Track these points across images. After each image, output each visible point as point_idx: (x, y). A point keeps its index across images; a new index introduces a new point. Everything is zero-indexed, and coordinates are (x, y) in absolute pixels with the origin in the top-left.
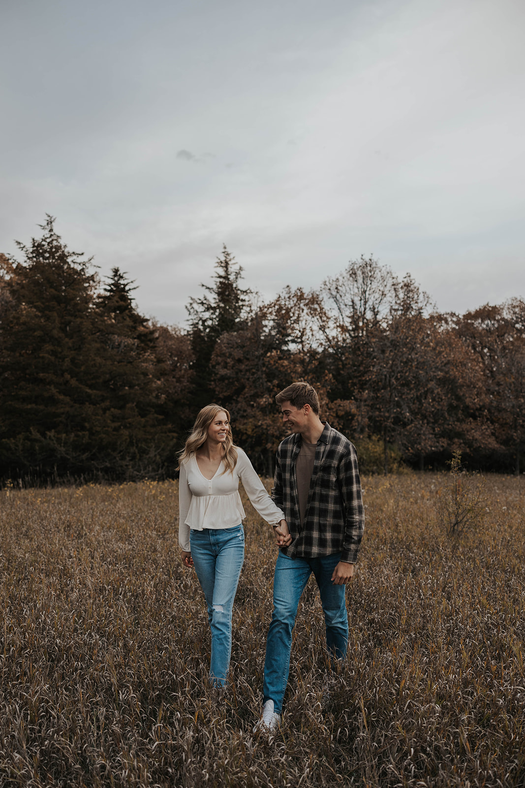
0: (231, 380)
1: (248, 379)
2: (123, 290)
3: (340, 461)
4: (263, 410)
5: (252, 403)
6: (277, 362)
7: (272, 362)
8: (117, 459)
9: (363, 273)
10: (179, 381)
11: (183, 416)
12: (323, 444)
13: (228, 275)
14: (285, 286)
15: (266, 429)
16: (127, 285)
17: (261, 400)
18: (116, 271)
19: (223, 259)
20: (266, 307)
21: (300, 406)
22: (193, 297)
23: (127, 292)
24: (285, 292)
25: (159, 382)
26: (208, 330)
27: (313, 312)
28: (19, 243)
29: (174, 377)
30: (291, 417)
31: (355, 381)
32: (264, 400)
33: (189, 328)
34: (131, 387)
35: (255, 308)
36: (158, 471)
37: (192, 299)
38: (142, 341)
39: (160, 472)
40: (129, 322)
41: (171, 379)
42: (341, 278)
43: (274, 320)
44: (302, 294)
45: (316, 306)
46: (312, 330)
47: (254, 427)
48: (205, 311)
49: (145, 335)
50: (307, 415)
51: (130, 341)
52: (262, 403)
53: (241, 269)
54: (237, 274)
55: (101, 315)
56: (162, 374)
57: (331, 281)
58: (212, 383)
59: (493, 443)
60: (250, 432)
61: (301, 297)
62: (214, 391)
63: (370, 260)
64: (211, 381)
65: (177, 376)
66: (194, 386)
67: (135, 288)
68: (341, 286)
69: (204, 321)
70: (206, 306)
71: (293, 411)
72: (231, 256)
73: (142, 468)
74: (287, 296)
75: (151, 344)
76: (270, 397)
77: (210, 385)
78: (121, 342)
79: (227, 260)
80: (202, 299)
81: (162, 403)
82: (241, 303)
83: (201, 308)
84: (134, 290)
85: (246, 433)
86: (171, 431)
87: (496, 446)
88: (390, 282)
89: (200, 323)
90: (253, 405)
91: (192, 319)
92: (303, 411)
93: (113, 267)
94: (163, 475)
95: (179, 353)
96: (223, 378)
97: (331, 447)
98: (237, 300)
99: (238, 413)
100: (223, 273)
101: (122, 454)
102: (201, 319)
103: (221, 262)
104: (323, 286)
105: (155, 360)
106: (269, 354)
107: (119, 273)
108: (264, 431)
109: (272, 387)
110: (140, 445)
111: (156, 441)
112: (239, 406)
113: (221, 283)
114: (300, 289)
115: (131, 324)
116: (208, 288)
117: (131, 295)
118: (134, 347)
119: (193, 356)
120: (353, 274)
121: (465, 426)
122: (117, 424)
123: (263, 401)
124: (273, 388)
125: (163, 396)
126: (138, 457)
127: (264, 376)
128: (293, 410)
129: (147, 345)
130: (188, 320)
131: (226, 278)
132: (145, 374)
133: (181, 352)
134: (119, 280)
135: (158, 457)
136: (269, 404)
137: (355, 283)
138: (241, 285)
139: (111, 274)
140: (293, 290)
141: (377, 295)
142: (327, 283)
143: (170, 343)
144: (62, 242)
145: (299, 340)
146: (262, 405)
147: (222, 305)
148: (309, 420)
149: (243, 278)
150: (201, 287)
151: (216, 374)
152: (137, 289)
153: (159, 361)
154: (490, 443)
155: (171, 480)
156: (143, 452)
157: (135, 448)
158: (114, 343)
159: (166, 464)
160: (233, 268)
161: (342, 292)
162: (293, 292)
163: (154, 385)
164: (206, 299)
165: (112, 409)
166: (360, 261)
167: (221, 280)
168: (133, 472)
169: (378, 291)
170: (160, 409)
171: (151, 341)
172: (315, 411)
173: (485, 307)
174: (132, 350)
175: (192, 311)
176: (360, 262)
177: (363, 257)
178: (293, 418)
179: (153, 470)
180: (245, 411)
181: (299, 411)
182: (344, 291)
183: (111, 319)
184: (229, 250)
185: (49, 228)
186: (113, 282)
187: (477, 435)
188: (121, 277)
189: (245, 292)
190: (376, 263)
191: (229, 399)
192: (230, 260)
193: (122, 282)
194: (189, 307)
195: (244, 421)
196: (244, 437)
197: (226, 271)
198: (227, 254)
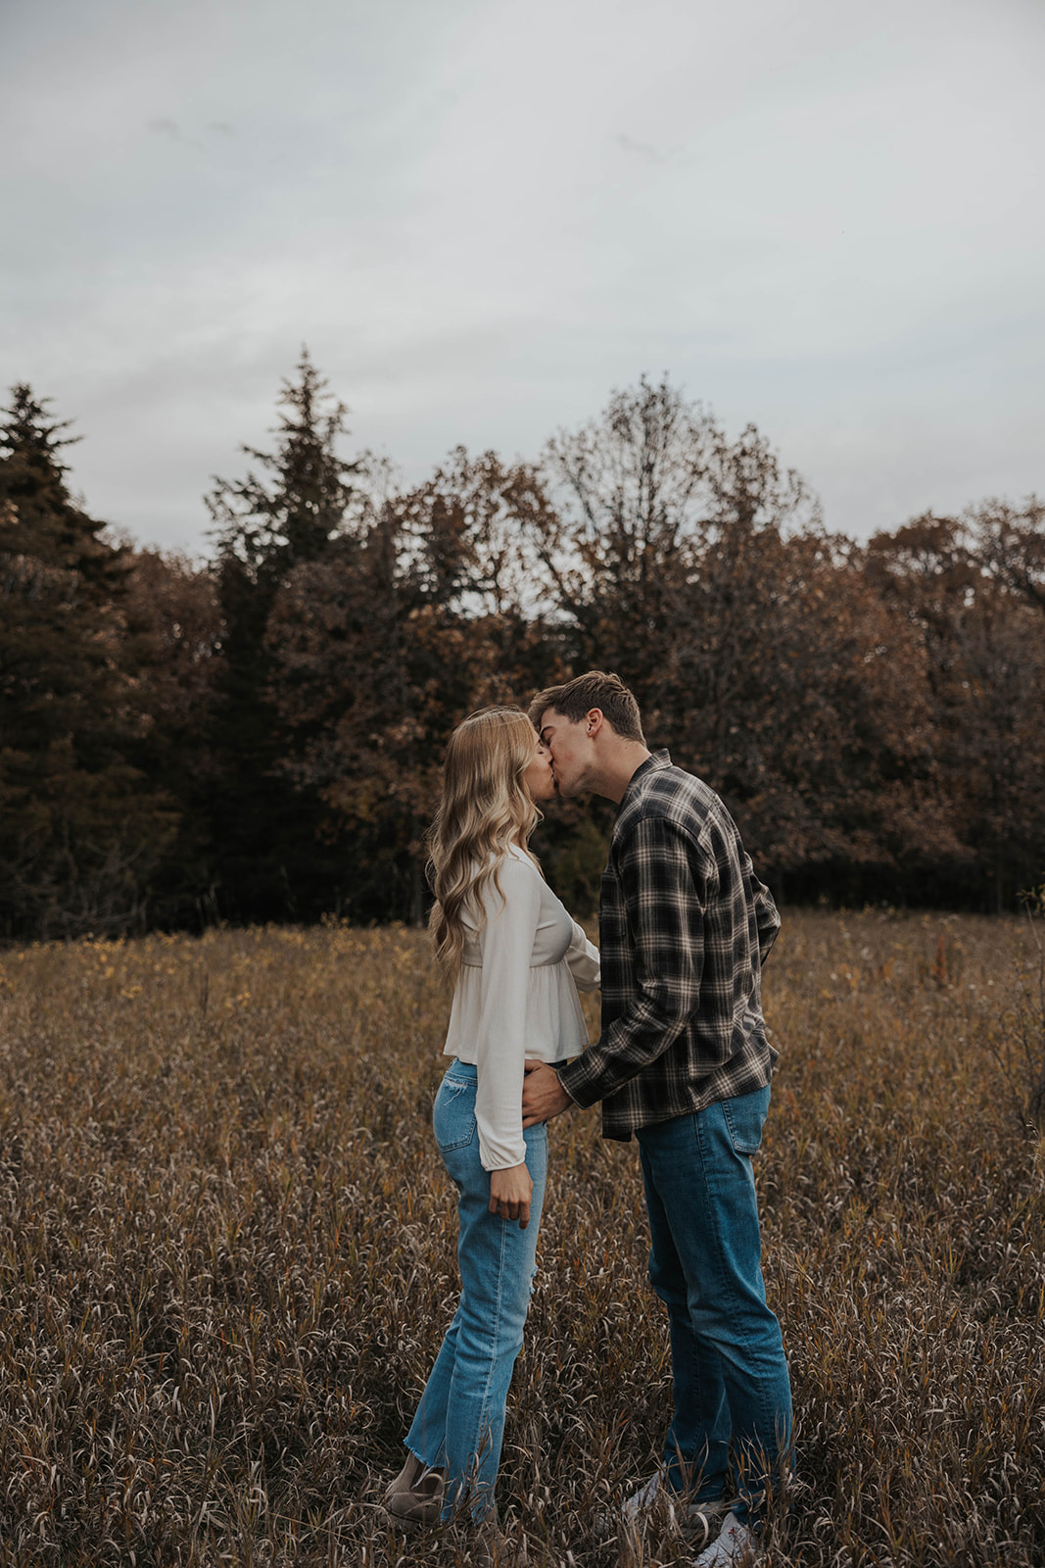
0: (317, 683)
1: (362, 677)
2: (42, 443)
4: (401, 756)
5: (374, 736)
6: (435, 636)
7: (422, 633)
8: (18, 878)
9: (646, 420)
10: (185, 682)
11: (195, 771)
13: (311, 423)
14: (453, 447)
15: (408, 804)
16: (50, 431)
17: (396, 730)
18: (23, 394)
19: (298, 383)
20: (403, 502)
21: (578, 714)
22: (224, 477)
23: (51, 449)
24: (452, 463)
25: (132, 681)
26: (260, 560)
27: (523, 514)
29: (174, 674)
32: (404, 729)
33: (212, 554)
34: (60, 693)
35: (378, 503)
36: (129, 909)
37: (219, 482)
38: (89, 578)
39: (134, 912)
40: (54, 526)
41: (166, 677)
42: (590, 435)
43: (423, 535)
44: (496, 467)
45: (530, 498)
46: (520, 556)
47: (373, 800)
48: (252, 512)
49: (99, 561)
51: (56, 574)
52: (399, 737)
53: (341, 408)
54: (332, 422)
56: (141, 660)
57: (567, 441)
58: (270, 690)
59: (948, 841)
60: (363, 811)
61: (493, 478)
62: (275, 709)
63: (663, 387)
64: (265, 683)
65: (183, 671)
66: (225, 696)
67: (71, 441)
68: (591, 452)
69: (250, 537)
70: (255, 500)
72: (320, 378)
73: (86, 904)
74: (458, 471)
75: (113, 586)
76: (419, 724)
77: (266, 694)
78: (35, 576)
79: (309, 387)
80: (244, 480)
81: (144, 735)
82: (341, 495)
83: (242, 506)
84: (71, 447)
85: (354, 816)
86: (162, 808)
87: (958, 847)
88: (708, 444)
89: (242, 539)
90: (376, 741)
91: (220, 531)
92: (583, 726)
93: (14, 384)
94: (139, 921)
95: (187, 615)
96: (298, 677)
98: (333, 485)
99: (337, 764)
100: (298, 420)
101: (30, 866)
102: (241, 531)
103: (294, 391)
104: (547, 451)
105: (124, 624)
106: (414, 614)
107: (29, 400)
108: (404, 809)
109: (422, 698)
110: (79, 842)
111: (124, 834)
112: (338, 746)
113: (292, 443)
114: (490, 455)
115: (61, 528)
116: (259, 455)
117: (59, 457)
118: (71, 591)
119: (223, 623)
120: (620, 422)
121: (883, 801)
122: (18, 791)
123: (401, 732)
124: (426, 702)
125: (145, 717)
126: (75, 872)
127: (403, 669)
129: (102, 586)
130: (209, 533)
131: (305, 430)
132: (98, 661)
133: (192, 612)
134: (30, 417)
135: (129, 874)
136: (416, 740)
137: (626, 445)
138: (342, 450)
139: (10, 401)
140: (474, 455)
141: (682, 474)
142: (558, 445)
143: (164, 588)
145: (490, 584)
146: (399, 743)
147: (294, 497)
149: (348, 432)
150: (241, 453)
151: (280, 666)
152: (78, 445)
153: (135, 627)
154: (943, 842)
155: (160, 934)
156: (90, 861)
157: (66, 851)
158: (16, 577)
159: (149, 890)
160: (322, 408)
161: (593, 467)
162: (472, 462)
163: (119, 689)
164: (253, 484)
166: (639, 389)
167: (293, 436)
168: (60, 915)
169: (683, 463)
170: (140, 753)
171: (112, 576)
173: (923, 519)
174: (62, 598)
175: (220, 509)
176: (638, 395)
177: (647, 381)
179: (117, 909)
180: (354, 758)
181: (574, 727)
182: (599, 466)
183: (8, 516)
184: (314, 362)
186: (15, 421)
187: (912, 822)
188: (36, 411)
189: (351, 468)
190: (677, 395)
191: (312, 729)
192: (317, 387)
193: (37, 422)
194: (213, 499)
195: (351, 784)
196: (351, 826)
197: (306, 414)
198: (308, 373)
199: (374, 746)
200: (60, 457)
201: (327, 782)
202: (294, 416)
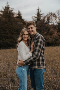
0: (39, 30)
7: (47, 26)
18: (19, 11)
20: (45, 16)
22: (33, 16)
27: (54, 17)
38: (23, 23)
43: (47, 19)
44: (52, 13)
45: (55, 15)
57: (57, 11)
75: (25, 24)
76: (46, 32)
78: (20, 24)
83: (34, 18)
91: (33, 20)
98: (40, 16)
106: (46, 24)
109: (46, 30)
117: (21, 15)
127: (45, 28)
131: (38, 12)
136: (46, 34)
138: (41, 13)
139: (18, 12)
140: (50, 13)
147: (38, 17)
160: (39, 10)
164: (35, 16)
174: (22, 25)
175: (32, 18)
185: (7, 4)
188: (20, 12)
198: (39, 8)
202: (38, 11)
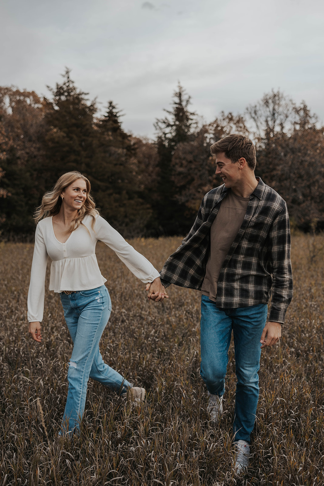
0: (185, 175)
1: (196, 174)
2: (116, 116)
3: (274, 218)
5: (199, 189)
9: (273, 101)
10: (150, 175)
12: (256, 199)
13: (181, 102)
14: (221, 112)
16: (118, 112)
17: (205, 188)
18: (111, 103)
19: (178, 91)
20: (207, 126)
21: (235, 159)
22: (158, 118)
23: (118, 117)
24: (221, 116)
25: (140, 177)
26: (168, 141)
27: (239, 129)
28: (48, 87)
30: (224, 170)
31: (267, 174)
33: (156, 140)
34: (123, 180)
35: (200, 126)
37: (157, 120)
38: (128, 151)
40: (120, 139)
42: (258, 105)
43: (213, 133)
44: (232, 117)
45: (241, 125)
48: (166, 128)
49: (130, 146)
50: (241, 169)
53: (190, 97)
54: (187, 101)
55: (103, 133)
56: (141, 172)
57: (251, 108)
61: (231, 119)
62: (174, 182)
63: (278, 92)
64: (172, 175)
66: (160, 178)
67: (123, 115)
68: (258, 111)
69: (166, 135)
70: (167, 124)
71: (226, 164)
72: (183, 89)
74: (222, 118)
75: (134, 152)
76: (211, 186)
77: (172, 178)
78: (116, 151)
79: (181, 92)
80: (164, 119)
81: (142, 190)
82: (190, 122)
86: (148, 208)
88: (291, 107)
89: (163, 136)
91: (158, 133)
92: (237, 165)
93: (109, 101)
96: (180, 173)
97: (265, 204)
98: (188, 119)
99: (190, 196)
102: (163, 133)
103: (177, 94)
104: (246, 111)
105: (137, 163)
106: (210, 158)
107: (112, 105)
109: (212, 179)
111: (140, 215)
112: (190, 192)
113: (177, 108)
114: (230, 114)
116: (168, 112)
118: (124, 155)
120: (266, 103)
122: (117, 204)
125: (142, 186)
127: (207, 172)
128: (228, 162)
129: (131, 153)
130: (155, 134)
131: (180, 104)
132: (131, 172)
133: (151, 156)
134: (112, 109)
137: (268, 108)
138: (190, 109)
139: (107, 105)
140: (226, 114)
141: (283, 117)
142: (249, 109)
143: (144, 149)
144: (76, 85)
147: (177, 123)
148: (243, 175)
149: (191, 104)
150: (163, 111)
151: (175, 171)
153: (139, 163)
156: (133, 221)
158: (111, 152)
159: (145, 228)
160: (184, 97)
161: (259, 114)
163: (137, 179)
164: (166, 120)
165: (114, 195)
167: (177, 106)
169: (283, 114)
170: (141, 195)
171: (133, 150)
172: (251, 165)
174: (122, 156)
175: (158, 127)
176: (271, 94)
177: (274, 91)
178: (226, 171)
180: (194, 195)
181: (233, 165)
183: (109, 136)
184: (182, 85)
185: (67, 76)
186: (109, 111)
188: (114, 107)
189: (193, 114)
190: (282, 94)
191: (183, 187)
192: (183, 91)
193: (114, 111)
194: (156, 124)
195: (193, 201)
196: (194, 212)
197: (180, 100)
198: (180, 88)
199: (199, 192)
200: (120, 120)
201: (187, 201)
202: (177, 100)
